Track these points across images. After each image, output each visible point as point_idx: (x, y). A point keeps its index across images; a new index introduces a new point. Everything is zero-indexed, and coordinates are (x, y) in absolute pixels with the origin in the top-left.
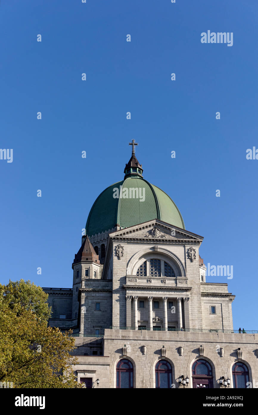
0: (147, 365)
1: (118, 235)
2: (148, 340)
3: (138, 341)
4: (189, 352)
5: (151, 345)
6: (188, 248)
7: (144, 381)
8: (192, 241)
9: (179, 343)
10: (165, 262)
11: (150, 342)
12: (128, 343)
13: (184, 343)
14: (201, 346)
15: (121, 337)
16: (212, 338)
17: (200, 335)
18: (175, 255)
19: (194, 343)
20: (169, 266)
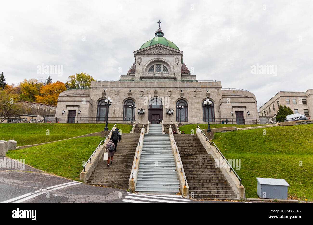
0: (118, 103)
1: (138, 52)
2: (120, 87)
3: (113, 88)
4: (147, 94)
5: (122, 90)
6: (176, 57)
7: (115, 113)
8: (177, 54)
9: (141, 88)
10: (163, 66)
11: (121, 88)
12: (106, 89)
13: (144, 88)
14: (156, 90)
15: (102, 85)
16: (163, 85)
17: (155, 83)
18: (168, 61)
19: (151, 88)
20: (166, 67)
